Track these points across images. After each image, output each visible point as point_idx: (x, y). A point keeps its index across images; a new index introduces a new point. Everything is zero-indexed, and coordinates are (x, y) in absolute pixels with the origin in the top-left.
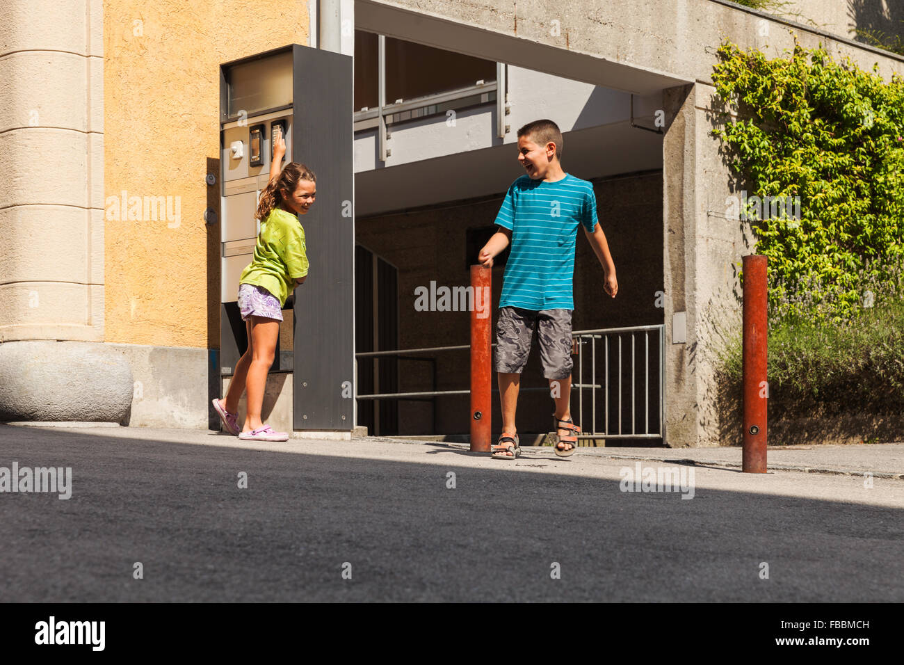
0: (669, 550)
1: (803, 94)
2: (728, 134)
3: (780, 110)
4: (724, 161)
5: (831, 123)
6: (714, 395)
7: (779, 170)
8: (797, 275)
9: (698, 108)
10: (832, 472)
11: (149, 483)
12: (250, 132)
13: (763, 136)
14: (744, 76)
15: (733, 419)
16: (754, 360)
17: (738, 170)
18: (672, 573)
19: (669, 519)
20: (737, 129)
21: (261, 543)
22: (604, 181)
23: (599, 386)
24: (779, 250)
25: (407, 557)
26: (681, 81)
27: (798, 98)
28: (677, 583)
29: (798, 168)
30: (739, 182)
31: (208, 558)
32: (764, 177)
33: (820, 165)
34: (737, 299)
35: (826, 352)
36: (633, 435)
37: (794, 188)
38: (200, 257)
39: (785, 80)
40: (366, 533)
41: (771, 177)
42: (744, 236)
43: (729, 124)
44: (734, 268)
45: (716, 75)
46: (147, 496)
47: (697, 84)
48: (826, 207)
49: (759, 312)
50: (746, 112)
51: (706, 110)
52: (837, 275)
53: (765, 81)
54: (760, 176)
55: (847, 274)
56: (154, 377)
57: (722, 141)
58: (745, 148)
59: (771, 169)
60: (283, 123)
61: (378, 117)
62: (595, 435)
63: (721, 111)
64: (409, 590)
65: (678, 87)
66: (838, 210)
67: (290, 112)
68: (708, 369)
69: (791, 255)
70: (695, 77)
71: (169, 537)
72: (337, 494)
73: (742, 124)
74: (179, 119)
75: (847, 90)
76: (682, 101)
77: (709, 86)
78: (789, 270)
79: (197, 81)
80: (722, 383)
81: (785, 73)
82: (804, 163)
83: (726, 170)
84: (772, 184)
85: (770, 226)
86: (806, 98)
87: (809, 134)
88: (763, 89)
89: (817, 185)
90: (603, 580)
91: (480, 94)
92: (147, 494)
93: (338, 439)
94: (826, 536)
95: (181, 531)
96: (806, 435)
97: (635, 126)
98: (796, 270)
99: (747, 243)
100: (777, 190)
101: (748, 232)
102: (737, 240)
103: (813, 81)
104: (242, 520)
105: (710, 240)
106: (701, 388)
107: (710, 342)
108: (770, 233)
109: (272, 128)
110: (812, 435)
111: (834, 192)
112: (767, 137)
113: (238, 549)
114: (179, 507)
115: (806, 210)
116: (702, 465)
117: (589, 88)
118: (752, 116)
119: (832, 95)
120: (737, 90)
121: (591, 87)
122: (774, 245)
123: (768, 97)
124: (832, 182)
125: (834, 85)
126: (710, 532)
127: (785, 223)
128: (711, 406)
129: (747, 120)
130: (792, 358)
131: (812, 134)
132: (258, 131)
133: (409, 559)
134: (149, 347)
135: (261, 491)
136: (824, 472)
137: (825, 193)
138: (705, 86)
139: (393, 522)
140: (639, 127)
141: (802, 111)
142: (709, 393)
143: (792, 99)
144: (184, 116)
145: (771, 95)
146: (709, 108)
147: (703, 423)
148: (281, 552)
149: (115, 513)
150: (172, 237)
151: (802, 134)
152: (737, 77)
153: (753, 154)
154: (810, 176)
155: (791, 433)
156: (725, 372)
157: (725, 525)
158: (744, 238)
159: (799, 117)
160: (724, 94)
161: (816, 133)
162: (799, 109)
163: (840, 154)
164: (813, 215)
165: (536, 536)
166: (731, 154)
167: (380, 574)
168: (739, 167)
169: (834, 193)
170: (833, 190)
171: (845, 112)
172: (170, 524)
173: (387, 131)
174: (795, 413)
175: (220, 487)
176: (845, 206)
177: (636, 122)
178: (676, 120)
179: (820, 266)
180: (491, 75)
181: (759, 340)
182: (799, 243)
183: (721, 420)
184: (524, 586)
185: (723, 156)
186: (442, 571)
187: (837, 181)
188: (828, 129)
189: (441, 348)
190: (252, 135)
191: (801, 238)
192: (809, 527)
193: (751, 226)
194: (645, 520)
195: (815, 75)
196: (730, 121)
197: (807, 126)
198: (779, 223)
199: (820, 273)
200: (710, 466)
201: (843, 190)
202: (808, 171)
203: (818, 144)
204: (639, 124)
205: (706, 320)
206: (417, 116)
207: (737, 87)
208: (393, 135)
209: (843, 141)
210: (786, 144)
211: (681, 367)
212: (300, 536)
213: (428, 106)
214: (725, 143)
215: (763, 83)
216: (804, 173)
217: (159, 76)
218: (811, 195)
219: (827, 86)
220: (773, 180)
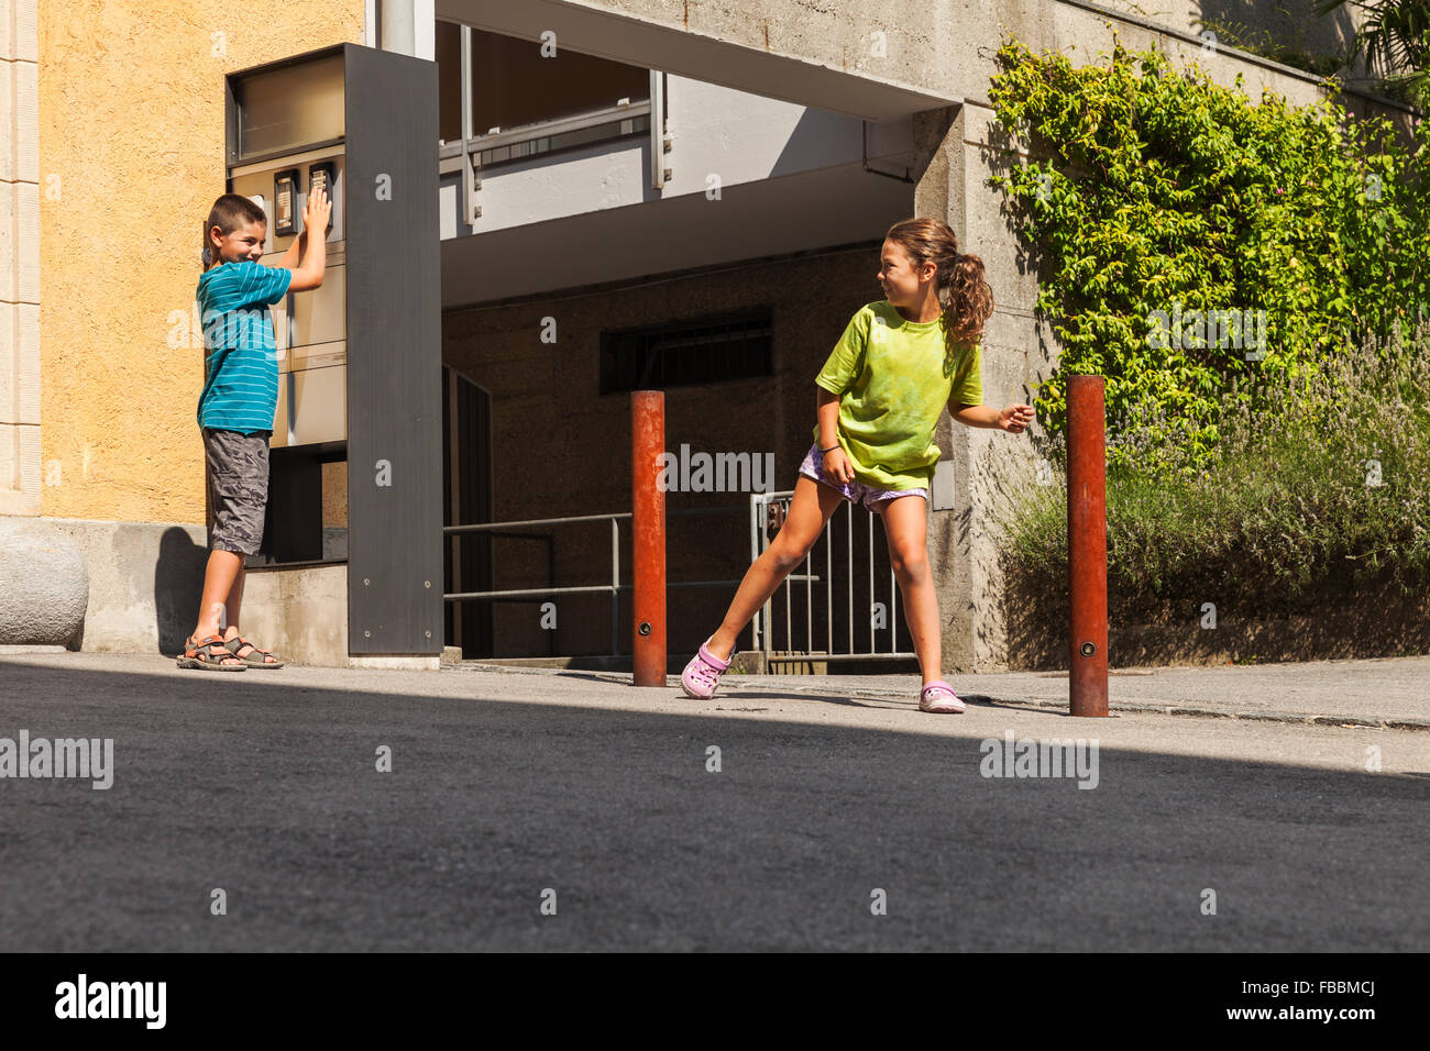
0: (1015, 849)
1: (1129, 121)
2: (1015, 184)
3: (1096, 146)
4: (1009, 225)
5: (1173, 166)
6: (999, 589)
7: (1095, 239)
8: (1125, 402)
9: (969, 143)
10: (1208, 714)
11: (155, 749)
12: (276, 181)
13: (1069, 186)
14: (1038, 93)
15: (1029, 628)
16: (1087, 539)
17: (1032, 239)
18: (1033, 890)
19: (994, 798)
20: (1029, 175)
21: (371, 850)
22: (817, 256)
23: (817, 578)
24: (1096, 363)
25: (612, 870)
26: (942, 100)
27: (1122, 128)
28: (1048, 906)
29: (1125, 236)
30: (1032, 257)
31: (298, 877)
32: (1071, 250)
33: (1157, 231)
34: (1032, 440)
35: (1173, 521)
36: (873, 655)
37: (1118, 268)
38: (193, 380)
39: (1102, 100)
40: (533, 829)
41: (1083, 249)
42: (1041, 340)
43: (1016, 167)
44: (1027, 393)
45: (995, 91)
46: (161, 773)
47: (965, 105)
48: (1166, 296)
49: (1093, 465)
50: (1042, 150)
51: (981, 146)
52: (1186, 402)
53: (1072, 102)
54: (1066, 248)
55: (1202, 401)
56: (120, 572)
57: (1006, 194)
58: (1041, 205)
59: (1082, 237)
60: (329, 167)
61: (461, 155)
62: (812, 655)
63: (1003, 147)
64: (634, 927)
65: (935, 110)
66: (1185, 301)
67: (340, 150)
68: (990, 551)
69: (1115, 370)
70: (962, 94)
71: (221, 842)
72: (461, 763)
73: (1037, 168)
74: (159, 161)
75: (1198, 115)
76: (943, 132)
77: (985, 109)
78: (1112, 394)
79: (187, 100)
80: (1012, 572)
81: (1101, 89)
82: (1132, 228)
83: (1013, 239)
84: (1084, 260)
85: (1082, 327)
86: (1135, 127)
87: (1139, 184)
88: (1068, 113)
89: (1154, 262)
90: (932, 903)
91: (620, 121)
92: (160, 769)
93: (419, 668)
94: (1244, 822)
95: (238, 832)
96: (1144, 652)
97: (869, 171)
98: (1123, 394)
99: (1046, 352)
100: (1093, 271)
101: (1048, 336)
102: (1030, 348)
103: (1145, 100)
104: (328, 812)
105: (989, 348)
106: (979, 579)
107: (991, 507)
108: (1082, 337)
109: (311, 175)
110: (1153, 652)
111: (1179, 273)
112: (1074, 188)
113: (340, 862)
114: (218, 791)
115: (1137, 301)
116: (1003, 704)
117: (799, 111)
118: (1051, 155)
119: (1174, 122)
120: (1028, 114)
121: (800, 110)
122: (1089, 356)
123: (1076, 125)
124: (1175, 257)
125: (1177, 107)
126: (1066, 818)
127: (1105, 322)
128: (995, 608)
129: (1043, 161)
130: (1120, 531)
131: (1144, 182)
132: (288, 180)
133: (616, 874)
134: (113, 523)
135: (338, 760)
136: (1197, 713)
137: (1166, 274)
138: (979, 108)
139: (568, 811)
140: (876, 172)
141: (1129, 148)
142: (992, 587)
143: (1113, 129)
144: (168, 156)
145: (1081, 122)
146: (986, 143)
147: (982, 632)
148: (411, 865)
149: (120, 802)
150: (148, 349)
151: (1128, 183)
152: (1028, 94)
153: (1053, 214)
154: (1142, 249)
155: (1120, 649)
156: (1015, 554)
157: (1084, 806)
158: (1042, 345)
159: (1123, 156)
160: (1008, 121)
161: (1149, 181)
162: (1124, 145)
163: (1187, 214)
164: (1147, 308)
165: (800, 830)
166: (1021, 215)
167: (579, 900)
168: (1033, 235)
169: (1179, 275)
170: (1177, 270)
171: (1194, 149)
172: (216, 820)
173: (475, 178)
174: (1125, 618)
175: (271, 754)
176: (1196, 294)
177: (871, 165)
178: (934, 160)
179: (1159, 388)
180: (641, 89)
181: (1094, 508)
182: (1128, 352)
183: (1011, 630)
184: (813, 916)
185: (1007, 217)
186: (676, 894)
187: (1183, 255)
188: (1168, 176)
189: (563, 519)
190: (278, 187)
191: (1131, 345)
192: (1211, 807)
193: (1052, 326)
194: (958, 800)
195: (1147, 92)
196: (1019, 162)
197: (1136, 171)
198: (1095, 322)
199: (1160, 399)
200: (1016, 706)
201: (1193, 270)
202: (1139, 241)
203: (1154, 198)
204: (878, 169)
205: (984, 472)
206: (520, 155)
207: (1028, 111)
208: (485, 183)
209: (1192, 194)
210: (1103, 199)
211: (947, 548)
212: (430, 837)
213: (536, 139)
214: (1011, 198)
215: (1067, 104)
216: (1134, 243)
217: (127, 92)
218: (1144, 277)
219: (1165, 109)
220: (1085, 255)
